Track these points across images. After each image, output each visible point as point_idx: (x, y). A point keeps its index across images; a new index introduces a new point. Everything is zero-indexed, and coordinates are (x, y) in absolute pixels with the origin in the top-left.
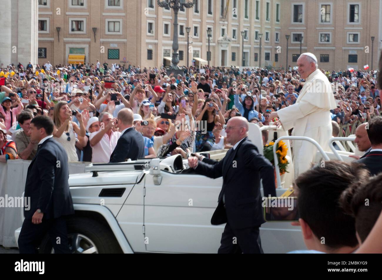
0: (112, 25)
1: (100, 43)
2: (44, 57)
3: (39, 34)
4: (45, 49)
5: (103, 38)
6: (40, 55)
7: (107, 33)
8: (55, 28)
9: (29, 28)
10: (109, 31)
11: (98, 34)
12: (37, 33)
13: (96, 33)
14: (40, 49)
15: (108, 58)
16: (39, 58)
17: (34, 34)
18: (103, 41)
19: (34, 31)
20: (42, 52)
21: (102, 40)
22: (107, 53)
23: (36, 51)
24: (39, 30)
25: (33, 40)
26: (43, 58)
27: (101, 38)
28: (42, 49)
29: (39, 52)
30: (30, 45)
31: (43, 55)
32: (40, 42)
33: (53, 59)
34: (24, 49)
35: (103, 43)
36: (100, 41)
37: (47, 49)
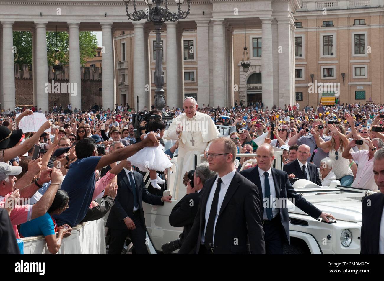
0: (358, 70)
1: (349, 86)
2: (301, 100)
3: (296, 81)
4: (302, 93)
5: (350, 82)
6: (297, 98)
7: (354, 77)
8: (309, 75)
9: (288, 76)
10: (356, 76)
11: (346, 78)
12: (294, 80)
13: (345, 78)
14: (297, 94)
15: (356, 99)
16: (296, 101)
17: (292, 81)
18: (351, 85)
19: (292, 79)
20: (299, 96)
21: (350, 83)
22: (355, 95)
23: (294, 95)
24: (296, 78)
25: (291, 87)
26: (299, 101)
27: (349, 82)
28: (299, 93)
29: (297, 96)
30: (289, 90)
31: (300, 99)
32: (297, 87)
33: (309, 102)
34: (284, 94)
35: (351, 86)
36: (349, 85)
37: (303, 93)
